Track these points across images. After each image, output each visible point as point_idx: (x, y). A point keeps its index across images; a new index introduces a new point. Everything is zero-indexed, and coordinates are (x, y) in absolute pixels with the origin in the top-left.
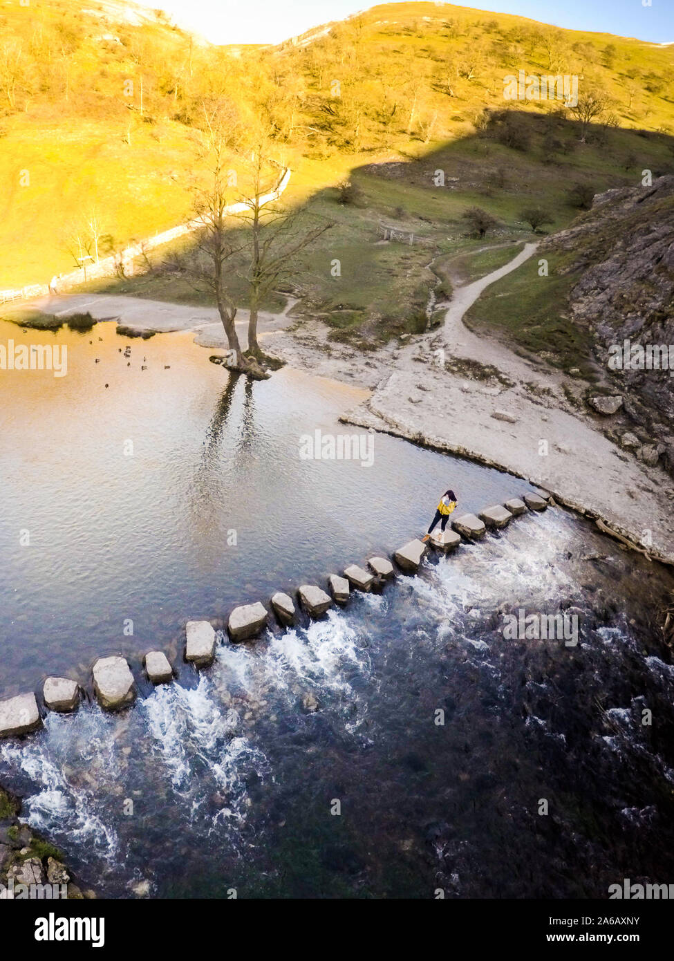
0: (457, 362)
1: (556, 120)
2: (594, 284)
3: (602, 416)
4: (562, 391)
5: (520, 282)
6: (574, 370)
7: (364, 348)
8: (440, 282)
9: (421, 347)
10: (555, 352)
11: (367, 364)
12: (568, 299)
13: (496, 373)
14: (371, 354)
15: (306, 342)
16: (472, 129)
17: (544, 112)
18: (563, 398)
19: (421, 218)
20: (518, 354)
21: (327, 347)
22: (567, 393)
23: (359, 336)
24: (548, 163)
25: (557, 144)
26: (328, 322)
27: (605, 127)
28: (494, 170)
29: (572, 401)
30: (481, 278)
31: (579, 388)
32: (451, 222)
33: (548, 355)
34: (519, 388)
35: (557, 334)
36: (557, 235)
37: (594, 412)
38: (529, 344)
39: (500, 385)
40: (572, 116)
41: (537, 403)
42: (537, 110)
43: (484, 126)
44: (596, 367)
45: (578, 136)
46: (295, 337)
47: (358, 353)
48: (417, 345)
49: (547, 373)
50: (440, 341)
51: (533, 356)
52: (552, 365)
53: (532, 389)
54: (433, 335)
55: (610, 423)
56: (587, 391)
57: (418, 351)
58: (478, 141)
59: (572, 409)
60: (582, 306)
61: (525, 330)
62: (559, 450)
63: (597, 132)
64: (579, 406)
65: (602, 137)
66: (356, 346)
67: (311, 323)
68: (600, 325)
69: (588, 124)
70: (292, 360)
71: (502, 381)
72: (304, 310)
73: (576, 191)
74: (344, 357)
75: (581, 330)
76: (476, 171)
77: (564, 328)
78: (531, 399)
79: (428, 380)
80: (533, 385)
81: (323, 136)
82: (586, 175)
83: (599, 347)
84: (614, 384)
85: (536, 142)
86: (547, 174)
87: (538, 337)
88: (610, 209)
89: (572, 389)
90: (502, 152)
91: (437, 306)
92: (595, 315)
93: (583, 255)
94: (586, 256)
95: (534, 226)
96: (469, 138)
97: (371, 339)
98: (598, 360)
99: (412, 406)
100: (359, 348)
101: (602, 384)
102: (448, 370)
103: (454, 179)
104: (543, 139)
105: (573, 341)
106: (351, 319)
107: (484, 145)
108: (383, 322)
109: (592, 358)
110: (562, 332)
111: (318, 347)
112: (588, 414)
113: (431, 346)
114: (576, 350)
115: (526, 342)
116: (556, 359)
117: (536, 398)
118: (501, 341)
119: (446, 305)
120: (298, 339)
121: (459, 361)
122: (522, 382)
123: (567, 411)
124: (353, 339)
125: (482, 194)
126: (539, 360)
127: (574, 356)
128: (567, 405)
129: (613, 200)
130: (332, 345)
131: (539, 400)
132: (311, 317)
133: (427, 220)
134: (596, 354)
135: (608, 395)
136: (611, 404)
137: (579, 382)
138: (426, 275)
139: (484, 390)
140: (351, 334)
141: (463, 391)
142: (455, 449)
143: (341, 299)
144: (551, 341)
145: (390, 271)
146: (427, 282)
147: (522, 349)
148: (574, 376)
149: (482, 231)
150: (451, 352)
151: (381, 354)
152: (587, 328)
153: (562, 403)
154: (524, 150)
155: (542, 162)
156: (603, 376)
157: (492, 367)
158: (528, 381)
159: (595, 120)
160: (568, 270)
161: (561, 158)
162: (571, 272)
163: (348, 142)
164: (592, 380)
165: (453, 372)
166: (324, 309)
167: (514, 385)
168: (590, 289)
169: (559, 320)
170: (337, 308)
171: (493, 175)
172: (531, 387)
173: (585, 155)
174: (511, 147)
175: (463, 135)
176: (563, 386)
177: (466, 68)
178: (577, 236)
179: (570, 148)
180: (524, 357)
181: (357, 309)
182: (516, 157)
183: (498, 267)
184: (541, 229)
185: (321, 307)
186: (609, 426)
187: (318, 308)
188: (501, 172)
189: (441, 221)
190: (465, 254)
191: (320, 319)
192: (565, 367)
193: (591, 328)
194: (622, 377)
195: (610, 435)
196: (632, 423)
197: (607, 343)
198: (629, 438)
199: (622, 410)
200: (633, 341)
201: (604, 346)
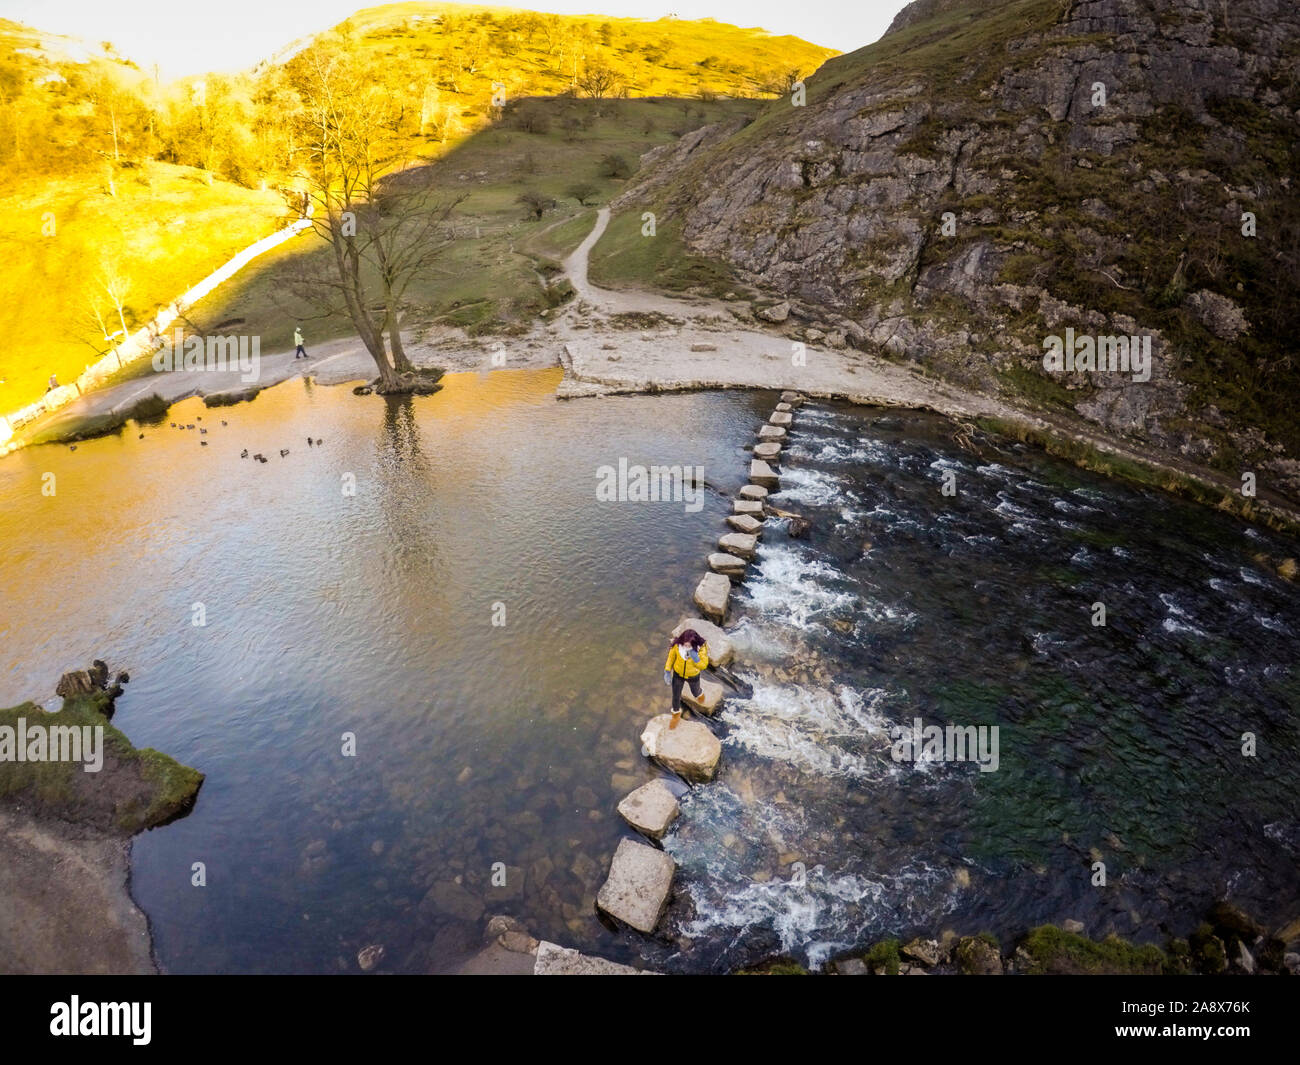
0: (621, 317)
1: (569, 98)
2: (705, 220)
3: (777, 324)
4: (730, 315)
5: (619, 240)
6: (730, 295)
7: (515, 333)
8: (535, 263)
9: (570, 317)
10: (702, 285)
11: (530, 346)
12: (683, 240)
13: (662, 317)
14: (526, 337)
15: (446, 346)
16: (488, 122)
17: (554, 94)
18: (735, 320)
19: (467, 215)
20: (667, 296)
21: (475, 344)
22: (736, 315)
23: (503, 324)
24: (571, 140)
25: (576, 122)
26: (452, 323)
27: (618, 99)
28: (521, 157)
29: (745, 321)
30: (576, 247)
31: (744, 308)
32: (499, 212)
33: (698, 289)
34: (690, 324)
35: (695, 270)
36: (623, 197)
37: (769, 323)
38: (673, 286)
39: (672, 327)
40: (583, 94)
41: (715, 331)
42: (547, 94)
43: (499, 117)
44: (747, 287)
45: (593, 112)
46: (430, 345)
47: (512, 340)
48: (565, 316)
49: (705, 304)
50: (586, 306)
51: (682, 294)
52: (706, 296)
53: (703, 321)
54: (574, 303)
55: (788, 327)
56: (752, 308)
57: (570, 321)
58: (497, 132)
59: (747, 327)
60: (702, 242)
61: (661, 275)
62: (770, 358)
63: (612, 105)
64: (752, 323)
65: (616, 109)
66: (506, 333)
67: (432, 330)
68: (733, 251)
69: (600, 100)
70: (448, 365)
71: (672, 322)
72: (416, 320)
73: (607, 162)
75: (715, 261)
76: (502, 162)
77: (700, 264)
78: (708, 330)
79: (602, 340)
80: (702, 317)
82: (610, 146)
83: (739, 271)
84: (772, 296)
85: (554, 123)
86: (572, 152)
87: (678, 277)
88: (664, 164)
89: (739, 311)
90: (523, 139)
91: (552, 281)
92: (723, 245)
93: (670, 203)
94: (674, 203)
95: (581, 200)
96: (487, 130)
97: (517, 323)
98: (744, 281)
99: (615, 364)
100: (509, 334)
101: (761, 299)
102: (615, 327)
103: (482, 173)
105: (713, 272)
106: (478, 313)
107: (504, 135)
108: (517, 304)
109: (738, 281)
110: (698, 267)
111: (464, 347)
112: (764, 326)
113: (580, 312)
114: (721, 278)
115: (669, 285)
116: (706, 291)
117: (711, 327)
118: (646, 291)
119: (563, 277)
120: (435, 345)
121: (621, 316)
122: (689, 318)
123: (744, 330)
124: (498, 328)
125: (515, 182)
126: (691, 296)
127: (722, 283)
128: (742, 325)
129: (662, 155)
130: (479, 339)
131: (716, 328)
132: (429, 325)
134: (739, 277)
135: (773, 305)
136: (780, 312)
137: (740, 303)
138: (519, 259)
139: (662, 334)
140: (493, 323)
141: (645, 339)
143: (453, 298)
144: (691, 277)
145: (479, 264)
146: (525, 264)
147: (668, 292)
148: (731, 300)
149: (539, 213)
150: (606, 311)
151: (534, 334)
152: (720, 258)
153: (735, 324)
154: (544, 133)
155: (565, 141)
156: (757, 292)
157: (655, 313)
158: (694, 316)
159: (607, 95)
160: (663, 218)
162: (668, 219)
164: (751, 298)
165: (620, 328)
166: (437, 313)
167: (684, 323)
168: (703, 226)
169: (688, 259)
170: (453, 307)
172: (701, 320)
173: (603, 128)
174: (531, 132)
175: (480, 128)
176: (728, 310)
177: (468, 63)
178: (647, 191)
179: (588, 123)
180: (677, 297)
181: (478, 302)
182: (537, 140)
183: (586, 235)
184: (590, 201)
185: (433, 312)
186: (786, 329)
188: (529, 156)
189: (489, 213)
190: (537, 234)
191: (439, 323)
192: (719, 294)
193: (723, 257)
194: (775, 288)
195: (794, 336)
196: (806, 322)
197: (747, 265)
198: (813, 333)
199: (791, 314)
200: (771, 256)
201: (744, 268)
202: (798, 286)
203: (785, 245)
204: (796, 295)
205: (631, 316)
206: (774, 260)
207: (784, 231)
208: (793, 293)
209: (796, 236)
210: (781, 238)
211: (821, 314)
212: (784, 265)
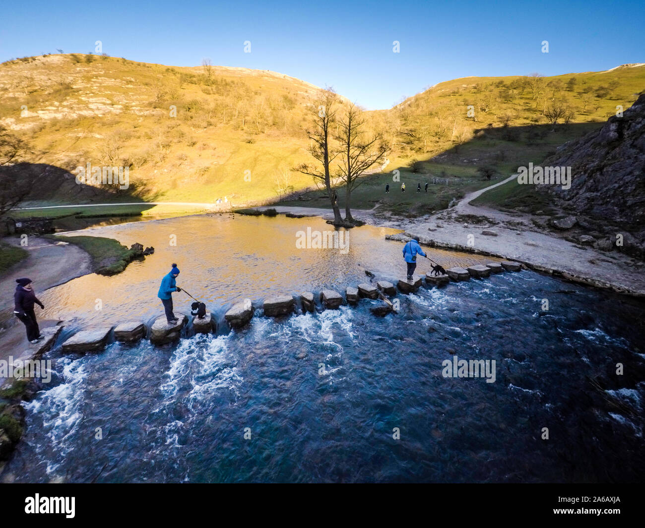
4: (532, 222)
6: (539, 212)
7: (410, 217)
8: (459, 194)
9: (442, 214)
10: (526, 206)
11: (410, 222)
13: (487, 219)
14: (414, 219)
15: (380, 217)
18: (532, 226)
20: (501, 210)
21: (390, 218)
22: (535, 223)
23: (408, 212)
25: (536, 135)
26: (393, 210)
28: (499, 152)
29: (540, 226)
30: (482, 189)
31: (543, 220)
32: (472, 177)
33: (521, 208)
34: (502, 224)
35: (526, 198)
37: (556, 229)
38: (508, 205)
39: (488, 224)
41: (514, 230)
44: (556, 208)
45: (549, 130)
46: (375, 216)
47: (406, 219)
48: (440, 214)
49: (520, 216)
50: (454, 211)
51: (511, 210)
52: (524, 212)
53: (510, 224)
54: (450, 209)
55: (569, 233)
56: (549, 220)
57: (440, 216)
58: (489, 140)
59: (540, 230)
61: (506, 200)
64: (544, 228)
66: (405, 216)
67: (384, 211)
70: (370, 222)
71: (490, 222)
72: (383, 208)
74: (398, 220)
75: (543, 193)
76: (488, 155)
77: (531, 195)
78: (509, 228)
79: (443, 224)
80: (511, 222)
81: (408, 147)
84: (568, 213)
85: (523, 136)
86: (530, 151)
87: (515, 202)
89: (538, 221)
90: (504, 143)
91: (455, 201)
97: (414, 213)
99: (429, 232)
100: (407, 217)
101: (559, 215)
102: (457, 221)
104: (527, 134)
105: (537, 199)
107: (493, 142)
108: (423, 206)
109: (551, 205)
110: (530, 197)
111: (385, 218)
112: (551, 231)
113: (448, 213)
114: (540, 203)
115: (506, 205)
116: (527, 209)
117: (512, 227)
118: (490, 207)
119: (461, 200)
121: (463, 216)
122: (503, 222)
123: (536, 232)
124: (404, 213)
125: (491, 165)
126: (515, 211)
127: (539, 206)
128: (536, 229)
130: (393, 216)
131: (515, 228)
133: (459, 177)
134: (554, 202)
135: (563, 218)
136: (567, 222)
137: (543, 217)
138: (452, 192)
139: (479, 226)
141: (465, 228)
142: (454, 246)
143: (403, 202)
144: (523, 202)
145: (432, 192)
146: (452, 194)
147: (504, 209)
148: (539, 215)
149: (489, 177)
150: (460, 213)
151: (419, 218)
152: (547, 192)
153: (531, 228)
154: (516, 141)
155: (527, 145)
156: (560, 211)
157: (484, 216)
158: (507, 220)
161: (539, 141)
163: (420, 148)
164: (553, 214)
165: (459, 221)
166: (393, 206)
167: (498, 223)
170: (399, 205)
171: (497, 155)
173: (554, 138)
176: (532, 220)
177: (484, 107)
179: (544, 135)
180: (505, 211)
181: (409, 204)
182: (511, 145)
186: (566, 234)
187: (390, 206)
188: (503, 152)
190: (477, 185)
191: (389, 210)
192: (533, 212)
193: (549, 191)
194: (574, 209)
195: (570, 238)
196: (586, 231)
197: (562, 196)
198: (585, 238)
199: (577, 225)
200: (580, 189)
201: (560, 198)
202: (591, 208)
203: (591, 181)
204: (587, 214)
205: (469, 217)
206: (581, 192)
207: (593, 172)
208: (586, 212)
209: (601, 174)
210: (590, 177)
211: (600, 226)
212: (588, 195)
